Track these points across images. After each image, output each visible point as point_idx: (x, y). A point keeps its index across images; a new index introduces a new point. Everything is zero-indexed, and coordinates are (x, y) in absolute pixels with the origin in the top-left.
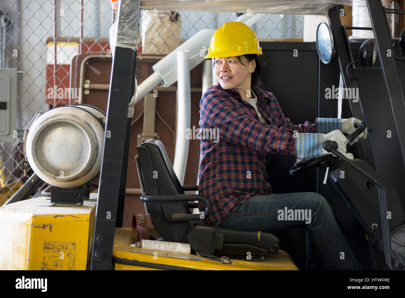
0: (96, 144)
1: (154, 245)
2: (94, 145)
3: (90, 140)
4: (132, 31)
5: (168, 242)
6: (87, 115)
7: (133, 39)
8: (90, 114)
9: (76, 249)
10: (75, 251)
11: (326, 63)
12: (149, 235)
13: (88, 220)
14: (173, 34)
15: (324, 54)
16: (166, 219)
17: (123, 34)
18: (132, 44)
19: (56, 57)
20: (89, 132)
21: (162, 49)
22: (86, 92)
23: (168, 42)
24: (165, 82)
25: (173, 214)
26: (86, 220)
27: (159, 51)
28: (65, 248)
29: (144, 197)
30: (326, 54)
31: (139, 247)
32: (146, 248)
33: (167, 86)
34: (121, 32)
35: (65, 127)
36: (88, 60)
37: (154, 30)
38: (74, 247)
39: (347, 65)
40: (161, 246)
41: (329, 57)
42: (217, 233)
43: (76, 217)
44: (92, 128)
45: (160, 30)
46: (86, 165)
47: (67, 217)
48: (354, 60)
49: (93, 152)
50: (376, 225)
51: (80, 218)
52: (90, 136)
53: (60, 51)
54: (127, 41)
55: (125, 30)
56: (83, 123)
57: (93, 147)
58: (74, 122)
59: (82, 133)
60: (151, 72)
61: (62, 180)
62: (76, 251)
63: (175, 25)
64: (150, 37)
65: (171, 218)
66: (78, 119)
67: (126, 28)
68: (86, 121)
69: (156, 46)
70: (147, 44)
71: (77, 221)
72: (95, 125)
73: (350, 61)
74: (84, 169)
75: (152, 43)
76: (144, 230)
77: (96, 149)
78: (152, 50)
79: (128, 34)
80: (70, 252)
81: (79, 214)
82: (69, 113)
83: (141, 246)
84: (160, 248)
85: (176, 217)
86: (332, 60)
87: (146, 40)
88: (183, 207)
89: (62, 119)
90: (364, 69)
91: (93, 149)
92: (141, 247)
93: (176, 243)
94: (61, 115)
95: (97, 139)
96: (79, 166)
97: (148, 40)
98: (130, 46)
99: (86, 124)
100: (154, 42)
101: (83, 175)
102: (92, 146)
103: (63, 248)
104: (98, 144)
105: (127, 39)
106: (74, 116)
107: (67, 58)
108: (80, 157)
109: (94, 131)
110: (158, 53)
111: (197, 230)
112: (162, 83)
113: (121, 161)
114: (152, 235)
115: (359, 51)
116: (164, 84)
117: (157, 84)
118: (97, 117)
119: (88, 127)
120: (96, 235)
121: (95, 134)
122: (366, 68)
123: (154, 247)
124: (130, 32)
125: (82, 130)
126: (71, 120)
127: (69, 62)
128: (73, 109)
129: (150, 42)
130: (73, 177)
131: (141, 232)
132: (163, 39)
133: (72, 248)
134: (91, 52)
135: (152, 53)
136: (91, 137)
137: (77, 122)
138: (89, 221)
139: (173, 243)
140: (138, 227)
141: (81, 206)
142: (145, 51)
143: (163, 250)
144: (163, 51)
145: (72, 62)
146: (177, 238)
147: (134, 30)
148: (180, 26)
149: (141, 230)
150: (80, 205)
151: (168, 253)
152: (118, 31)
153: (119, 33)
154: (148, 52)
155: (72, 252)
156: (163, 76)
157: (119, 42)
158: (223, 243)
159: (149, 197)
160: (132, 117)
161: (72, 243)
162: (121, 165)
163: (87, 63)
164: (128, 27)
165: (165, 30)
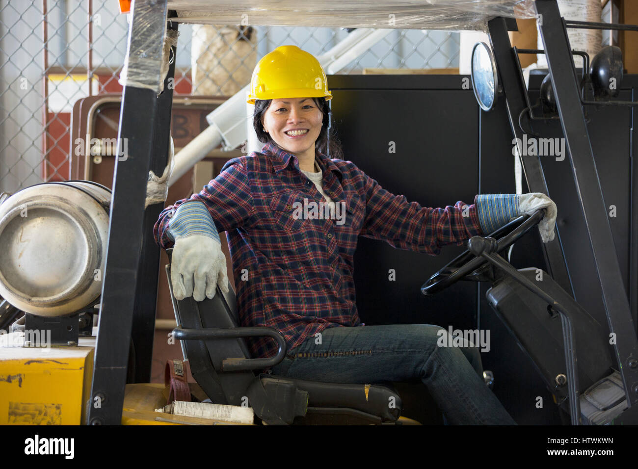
0: (98, 245)
1: (193, 409)
2: (93, 245)
3: (87, 237)
4: (152, 61)
5: (217, 405)
6: (83, 197)
7: (153, 73)
8: (88, 196)
9: (61, 416)
10: (59, 419)
11: (486, 109)
12: (190, 394)
13: (81, 369)
14: (242, 63)
15: (483, 96)
16: (215, 367)
17: (137, 66)
18: (152, 82)
19: (47, 101)
20: (85, 225)
21: (225, 87)
22: (97, 160)
23: (234, 76)
24: (227, 142)
25: (225, 359)
26: (79, 368)
27: (219, 90)
28: (43, 414)
29: (177, 331)
30: (485, 95)
31: (170, 413)
32: (181, 415)
33: (229, 150)
34: (134, 62)
35: (46, 218)
36: (100, 107)
37: (210, 56)
38: (58, 411)
39: (521, 112)
40: (205, 411)
41: (491, 99)
42: (297, 389)
43: (61, 363)
44: (90, 219)
45: (221, 56)
46: (81, 278)
47: (47, 363)
48: (532, 103)
49: (92, 257)
50: (564, 376)
51: (68, 364)
52: (87, 232)
53: (53, 92)
54: (143, 76)
55: (140, 59)
56: (77, 211)
57: (92, 250)
58: (61, 209)
59: (75, 228)
60: (205, 125)
61: (41, 303)
62: (61, 419)
63: (247, 48)
64: (204, 67)
65: (222, 365)
66: (68, 203)
67: (143, 55)
68: (81, 206)
69: (214, 82)
70: (200, 79)
71: (63, 369)
72: (97, 214)
73: (526, 106)
74: (78, 285)
75: (208, 76)
76: (181, 387)
77: (98, 254)
78: (208, 90)
79: (146, 65)
80: (52, 421)
81: (67, 359)
82: (53, 195)
83: (173, 411)
84: (204, 415)
85: (230, 363)
86: (494, 105)
87: (198, 71)
88: (241, 347)
89: (41, 205)
90: (550, 118)
91: (92, 253)
92: (173, 413)
93: (230, 407)
94: (40, 197)
95: (99, 237)
96: (70, 279)
97: (202, 73)
98: (150, 84)
99: (80, 211)
100: (211, 76)
101: (76, 294)
102: (90, 248)
103: (40, 413)
104: (101, 245)
105: (144, 74)
106: (61, 199)
107: (66, 102)
108: (71, 265)
109: (94, 224)
110: (218, 94)
111: (264, 384)
112: (223, 143)
113: (135, 273)
114: (194, 394)
115: (539, 89)
116: (226, 145)
117: (213, 145)
118: (101, 201)
119: (83, 217)
120: (95, 393)
121: (96, 229)
122: (552, 118)
123: (193, 414)
124: (149, 63)
125: (73, 222)
126: (56, 206)
127: (69, 109)
128: (61, 187)
129: (206, 75)
130: (60, 298)
131: (177, 389)
132: (226, 70)
133: (56, 413)
134: (106, 93)
135: (208, 94)
136: (89, 233)
137: (67, 208)
138: (83, 369)
139: (225, 405)
140: (172, 381)
141: (75, 345)
142: (196, 90)
143: (209, 418)
144: (226, 91)
145: (74, 109)
146: (231, 398)
147: (155, 59)
148: (254, 49)
149: (176, 385)
150: (72, 344)
151: (214, 421)
152: (130, 60)
153: (131, 64)
154: (201, 92)
155: (54, 419)
156: (223, 132)
157: (130, 78)
158: (308, 406)
159: (185, 330)
160: (166, 200)
161: (55, 406)
162: (136, 277)
163: (99, 111)
164: (145, 53)
165: (230, 55)
